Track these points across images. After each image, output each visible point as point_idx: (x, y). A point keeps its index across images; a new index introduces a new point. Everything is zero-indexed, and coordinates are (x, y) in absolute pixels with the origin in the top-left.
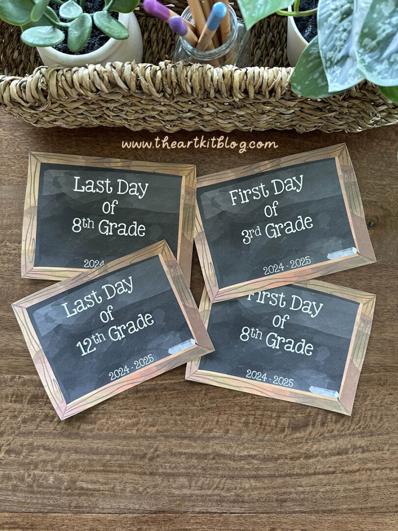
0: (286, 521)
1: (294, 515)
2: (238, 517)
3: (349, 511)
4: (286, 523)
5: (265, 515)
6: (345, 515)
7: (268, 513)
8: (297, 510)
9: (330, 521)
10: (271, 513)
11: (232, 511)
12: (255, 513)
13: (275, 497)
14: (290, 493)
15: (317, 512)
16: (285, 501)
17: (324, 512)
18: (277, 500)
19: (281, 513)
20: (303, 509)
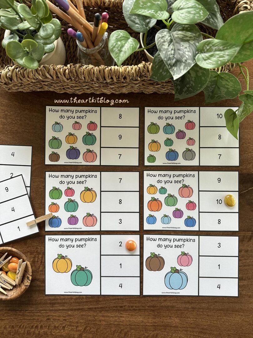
0: (55, 314)
1: (59, 311)
2: (30, 312)
3: (89, 310)
4: (55, 316)
5: (44, 311)
6: (87, 312)
7: (46, 310)
8: (61, 308)
9: (79, 315)
10: (48, 310)
11: (27, 309)
12: (38, 310)
13: (49, 302)
14: (57, 299)
15: (72, 310)
16: (55, 304)
17: (75, 310)
18: (50, 303)
19: (52, 310)
20: (65, 308)
